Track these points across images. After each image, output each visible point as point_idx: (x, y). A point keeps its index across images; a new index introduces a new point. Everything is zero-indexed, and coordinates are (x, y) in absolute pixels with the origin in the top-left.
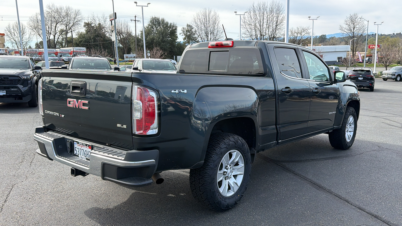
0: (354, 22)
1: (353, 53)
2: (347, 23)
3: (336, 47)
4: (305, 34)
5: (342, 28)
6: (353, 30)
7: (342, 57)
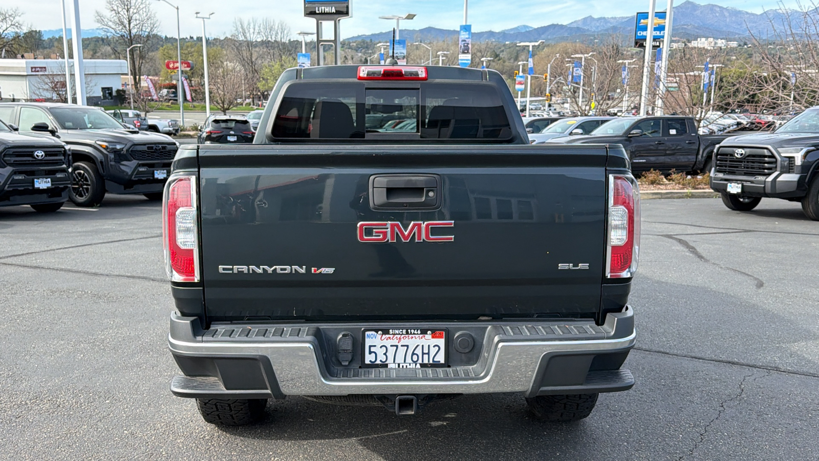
0: (129, 7)
1: (135, 79)
2: (112, 7)
3: (95, 63)
4: (8, 26)
5: (103, 18)
6: (127, 26)
7: (112, 88)
